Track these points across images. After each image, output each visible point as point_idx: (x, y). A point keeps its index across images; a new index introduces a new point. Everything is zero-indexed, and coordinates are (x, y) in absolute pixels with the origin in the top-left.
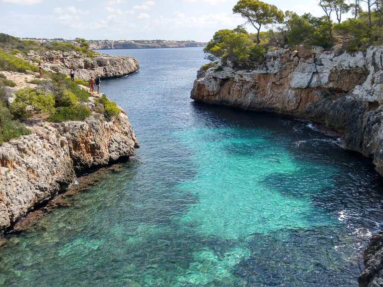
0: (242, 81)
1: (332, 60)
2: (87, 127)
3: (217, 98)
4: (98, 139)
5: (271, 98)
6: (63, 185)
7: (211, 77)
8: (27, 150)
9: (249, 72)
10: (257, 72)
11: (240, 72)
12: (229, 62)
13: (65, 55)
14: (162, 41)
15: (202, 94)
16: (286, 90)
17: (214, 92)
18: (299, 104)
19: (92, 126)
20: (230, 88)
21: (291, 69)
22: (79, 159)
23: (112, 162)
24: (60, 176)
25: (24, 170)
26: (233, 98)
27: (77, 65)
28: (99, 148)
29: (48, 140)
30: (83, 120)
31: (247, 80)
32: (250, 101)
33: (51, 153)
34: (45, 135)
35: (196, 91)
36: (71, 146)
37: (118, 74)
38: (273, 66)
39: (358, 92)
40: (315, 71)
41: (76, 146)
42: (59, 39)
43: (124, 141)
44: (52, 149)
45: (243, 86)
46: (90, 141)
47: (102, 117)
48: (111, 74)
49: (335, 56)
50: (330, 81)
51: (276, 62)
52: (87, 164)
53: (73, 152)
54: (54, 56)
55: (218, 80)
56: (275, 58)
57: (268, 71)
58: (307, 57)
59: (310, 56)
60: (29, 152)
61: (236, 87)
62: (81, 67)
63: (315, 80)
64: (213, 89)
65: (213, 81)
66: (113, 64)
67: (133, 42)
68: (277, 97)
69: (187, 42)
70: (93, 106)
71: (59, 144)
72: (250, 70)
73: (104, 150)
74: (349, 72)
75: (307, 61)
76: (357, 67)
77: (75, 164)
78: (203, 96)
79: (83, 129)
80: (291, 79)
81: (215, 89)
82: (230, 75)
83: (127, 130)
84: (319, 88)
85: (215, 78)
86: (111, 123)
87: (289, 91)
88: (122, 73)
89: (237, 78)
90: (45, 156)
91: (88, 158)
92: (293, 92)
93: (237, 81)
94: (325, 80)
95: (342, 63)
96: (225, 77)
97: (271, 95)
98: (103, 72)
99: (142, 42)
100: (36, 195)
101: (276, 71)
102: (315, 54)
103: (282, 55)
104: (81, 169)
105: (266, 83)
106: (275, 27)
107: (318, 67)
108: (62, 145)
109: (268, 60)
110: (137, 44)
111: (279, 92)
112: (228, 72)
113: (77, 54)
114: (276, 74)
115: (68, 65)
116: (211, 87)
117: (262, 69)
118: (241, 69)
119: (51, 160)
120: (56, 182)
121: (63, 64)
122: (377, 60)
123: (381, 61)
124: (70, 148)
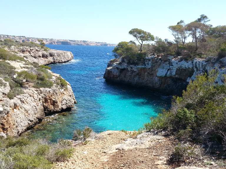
0: (132, 70)
1: (177, 64)
2: (52, 92)
3: (118, 79)
4: (57, 98)
5: (147, 81)
6: (40, 120)
7: (116, 67)
8: (24, 101)
9: (136, 66)
10: (140, 66)
11: (131, 66)
12: (125, 60)
13: (31, 49)
14: (86, 42)
15: (110, 76)
16: (154, 77)
17: (117, 75)
18: (161, 85)
19: (54, 91)
20: (125, 74)
21: (157, 66)
22: (47, 107)
23: (63, 110)
24: (38, 115)
25: (23, 111)
26: (127, 79)
27: (38, 55)
28: (57, 103)
29: (33, 97)
30: (50, 88)
31: (134, 70)
32: (136, 82)
33: (35, 104)
34: (32, 95)
35: (107, 74)
36: (44, 101)
37: (61, 61)
38: (148, 64)
40: (169, 68)
41: (46, 101)
42: (22, 37)
43: (69, 100)
44: (35, 102)
45: (132, 73)
46: (53, 99)
47: (59, 87)
48: (57, 61)
49: (179, 61)
50: (176, 74)
51: (150, 62)
52: (50, 110)
53: (44, 104)
54: (25, 49)
55: (119, 69)
56: (149, 60)
57: (146, 67)
58: (165, 61)
59: (167, 61)
60: (25, 102)
61: (129, 74)
62: (40, 57)
63: (169, 73)
65: (116, 70)
66: (59, 55)
67: (69, 41)
68: (150, 81)
69: (102, 43)
70: (55, 81)
71: (38, 100)
73: (59, 104)
74: (185, 70)
75: (166, 63)
76: (189, 68)
77: (45, 110)
78: (111, 78)
79: (50, 93)
80: (157, 71)
81: (117, 74)
82: (125, 67)
83: (71, 94)
84: (171, 77)
86: (63, 90)
87: (156, 78)
88: (63, 61)
89: (129, 69)
90: (32, 105)
91: (51, 107)
92: (158, 79)
93: (129, 70)
94: (174, 73)
95: (182, 66)
96: (123, 68)
97: (147, 79)
98: (52, 60)
99: (74, 41)
100: (28, 123)
101: (150, 67)
102: (169, 60)
103: (153, 59)
104: (48, 113)
105: (145, 73)
107: (171, 67)
108: (40, 100)
109: (146, 61)
110: (71, 42)
111: (151, 78)
112: (125, 65)
113: (38, 49)
114: (149, 68)
115: (33, 55)
116: (115, 72)
117: (143, 65)
118: (132, 64)
119: (35, 107)
120: (37, 118)
121: (30, 54)
122: (198, 66)
123: (199, 66)
124: (43, 102)
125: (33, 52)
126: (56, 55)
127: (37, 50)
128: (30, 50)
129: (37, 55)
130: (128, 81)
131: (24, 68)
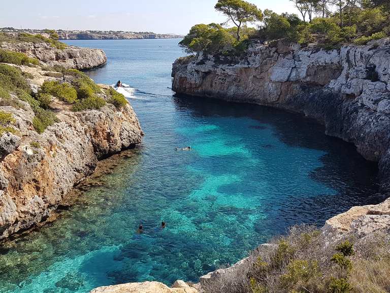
0: (224, 74)
1: (309, 57)
2: (103, 116)
3: (200, 89)
4: (113, 128)
5: (252, 90)
6: (92, 168)
7: (194, 70)
8: (62, 136)
9: (231, 66)
10: (239, 66)
11: (221, 66)
12: (210, 56)
13: (37, 47)
15: (184, 86)
16: (266, 84)
17: (196, 84)
18: (279, 96)
19: (107, 115)
20: (212, 82)
21: (271, 64)
22: (98, 145)
23: (124, 148)
24: (88, 160)
25: (64, 154)
26: (216, 89)
27: (48, 56)
28: (113, 136)
29: (75, 128)
30: (99, 109)
31: (229, 73)
32: (232, 94)
34: (73, 124)
35: (178, 84)
36: (93, 134)
37: (88, 66)
38: (254, 61)
39: (334, 85)
40: (294, 66)
41: (96, 133)
43: (132, 129)
44: (79, 136)
46: (106, 129)
47: (113, 107)
48: (81, 66)
49: (312, 53)
50: (307, 75)
51: (257, 57)
52: (105, 150)
53: (93, 138)
54: (27, 48)
55: (200, 73)
56: (256, 54)
57: (250, 66)
58: (286, 54)
59: (290, 53)
60: (64, 138)
61: (218, 80)
62: (52, 59)
63: (294, 74)
64: (196, 81)
65: (195, 74)
66: (83, 56)
67: (89, 32)
68: (258, 90)
70: (105, 97)
71: (84, 132)
72: (232, 65)
73: (117, 137)
74: (324, 68)
75: (286, 57)
76: (332, 63)
77: (95, 151)
78: (185, 88)
79: (101, 118)
80: (271, 73)
81: (198, 82)
82: (212, 69)
83: (134, 119)
84: (297, 81)
85: (197, 72)
86: (120, 113)
87: (270, 85)
88: (92, 65)
89: (219, 71)
90: (75, 143)
91: (105, 144)
92: (274, 85)
93: (219, 74)
94: (303, 74)
95: (319, 60)
96: (207, 71)
97: (253, 88)
98: (73, 64)
99: (100, 32)
100: (76, 176)
101: (257, 66)
102: (293, 51)
103: (263, 51)
104: (102, 154)
105: (248, 77)
106: (255, 25)
107: (297, 63)
108: (86, 132)
109: (248, 55)
110: (93, 34)
111: (260, 85)
112: (208, 67)
113: (48, 45)
114: (257, 68)
115: (40, 57)
116: (193, 79)
117: (244, 64)
118: (223, 63)
119: (80, 146)
120: (86, 165)
121: (35, 56)
122: (352, 58)
123: (355, 58)
124: (91, 135)
125: (40, 52)
126: (78, 55)
127: (46, 49)
128: (35, 47)
130: (219, 92)
131: (47, 75)
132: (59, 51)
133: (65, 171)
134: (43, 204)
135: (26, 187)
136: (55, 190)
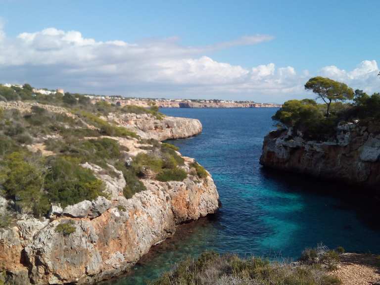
0: (312, 150)
2: (184, 187)
3: (287, 165)
4: (192, 198)
5: (341, 169)
7: (281, 145)
8: (146, 202)
9: (320, 143)
10: (327, 143)
11: (311, 142)
12: (299, 132)
15: (271, 161)
16: (356, 162)
17: (283, 159)
18: (369, 176)
19: (188, 186)
20: (300, 157)
21: (361, 143)
22: (178, 213)
23: (201, 217)
24: (166, 225)
25: (146, 218)
26: (303, 166)
28: (192, 205)
29: (158, 196)
30: (182, 181)
31: (317, 150)
32: (320, 170)
33: (160, 207)
34: (156, 192)
35: (265, 157)
36: (173, 201)
38: (343, 139)
43: (211, 200)
44: (161, 203)
45: (313, 155)
46: (186, 198)
47: (195, 179)
48: (177, 135)
51: (346, 136)
52: (183, 218)
54: (129, 118)
55: (288, 148)
56: (345, 132)
57: (339, 144)
58: (376, 133)
60: (148, 204)
61: (306, 156)
62: (151, 129)
64: (283, 156)
65: (283, 149)
66: (180, 126)
68: (347, 169)
70: (188, 170)
71: (165, 199)
72: (321, 142)
73: (196, 206)
75: (377, 137)
77: (175, 217)
78: (273, 163)
79: (182, 189)
80: (361, 152)
81: (285, 157)
82: (300, 145)
85: (285, 147)
86: (201, 184)
87: (359, 164)
88: (187, 135)
89: (307, 148)
90: (157, 209)
92: (363, 165)
93: (308, 150)
96: (295, 146)
97: (341, 166)
98: (170, 134)
100: (153, 238)
101: (346, 144)
103: (353, 130)
105: (337, 155)
106: (348, 102)
108: (167, 200)
109: (338, 133)
111: (349, 163)
112: (297, 142)
113: (148, 116)
114: (346, 146)
115: (140, 127)
116: (281, 154)
117: (332, 141)
118: (311, 139)
119: (161, 212)
120: (165, 230)
121: (135, 126)
124: (172, 203)
125: (140, 122)
126: (175, 125)
127: (146, 119)
128: (137, 118)
129: (147, 126)
130: (306, 168)
131: (141, 148)
132: (158, 121)
133: (145, 233)
134: (123, 260)
135: (111, 243)
136: (135, 249)
